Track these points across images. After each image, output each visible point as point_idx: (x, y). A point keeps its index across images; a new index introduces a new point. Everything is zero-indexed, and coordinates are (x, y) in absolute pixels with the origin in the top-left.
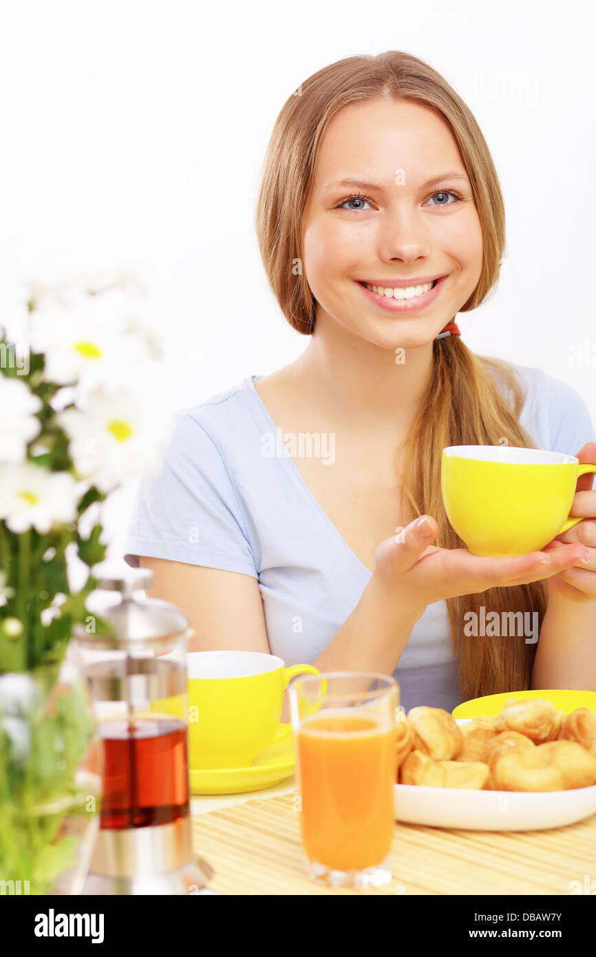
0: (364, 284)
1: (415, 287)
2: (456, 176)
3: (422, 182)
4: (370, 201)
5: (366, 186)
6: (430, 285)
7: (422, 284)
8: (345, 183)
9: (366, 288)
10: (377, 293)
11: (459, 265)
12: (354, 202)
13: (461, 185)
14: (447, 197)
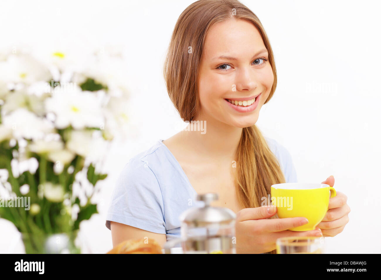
0: (227, 100)
2: (265, 51)
4: (230, 65)
6: (255, 98)
7: (253, 99)
8: (221, 58)
9: (228, 101)
10: (234, 104)
11: (265, 88)
13: (266, 54)
14: (259, 61)
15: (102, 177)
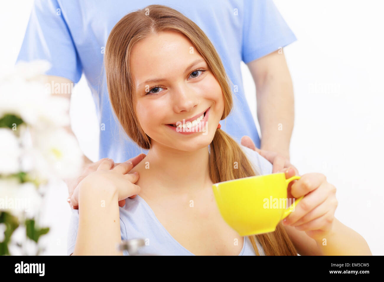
0: (171, 125)
1: (196, 119)
2: (199, 61)
3: (183, 70)
4: (162, 87)
5: (158, 81)
6: (203, 115)
7: (202, 115)
8: (147, 82)
9: (173, 127)
11: (213, 102)
12: (154, 90)
13: (203, 64)
14: (198, 72)
15: (45, 231)
